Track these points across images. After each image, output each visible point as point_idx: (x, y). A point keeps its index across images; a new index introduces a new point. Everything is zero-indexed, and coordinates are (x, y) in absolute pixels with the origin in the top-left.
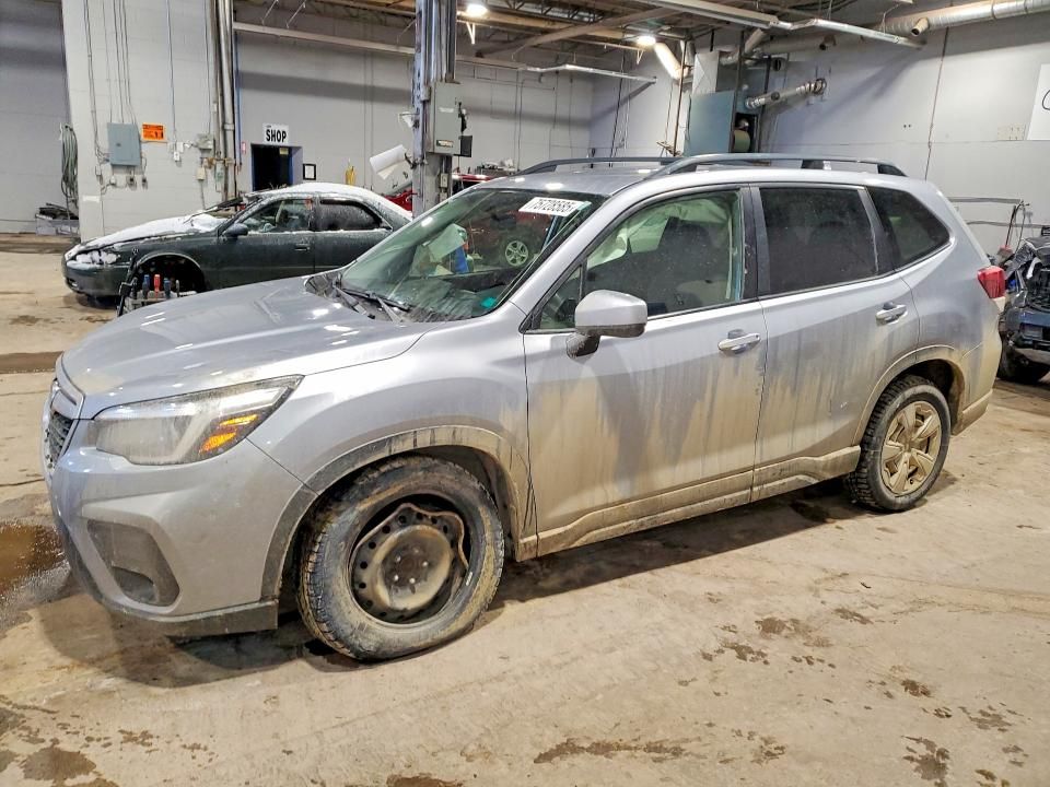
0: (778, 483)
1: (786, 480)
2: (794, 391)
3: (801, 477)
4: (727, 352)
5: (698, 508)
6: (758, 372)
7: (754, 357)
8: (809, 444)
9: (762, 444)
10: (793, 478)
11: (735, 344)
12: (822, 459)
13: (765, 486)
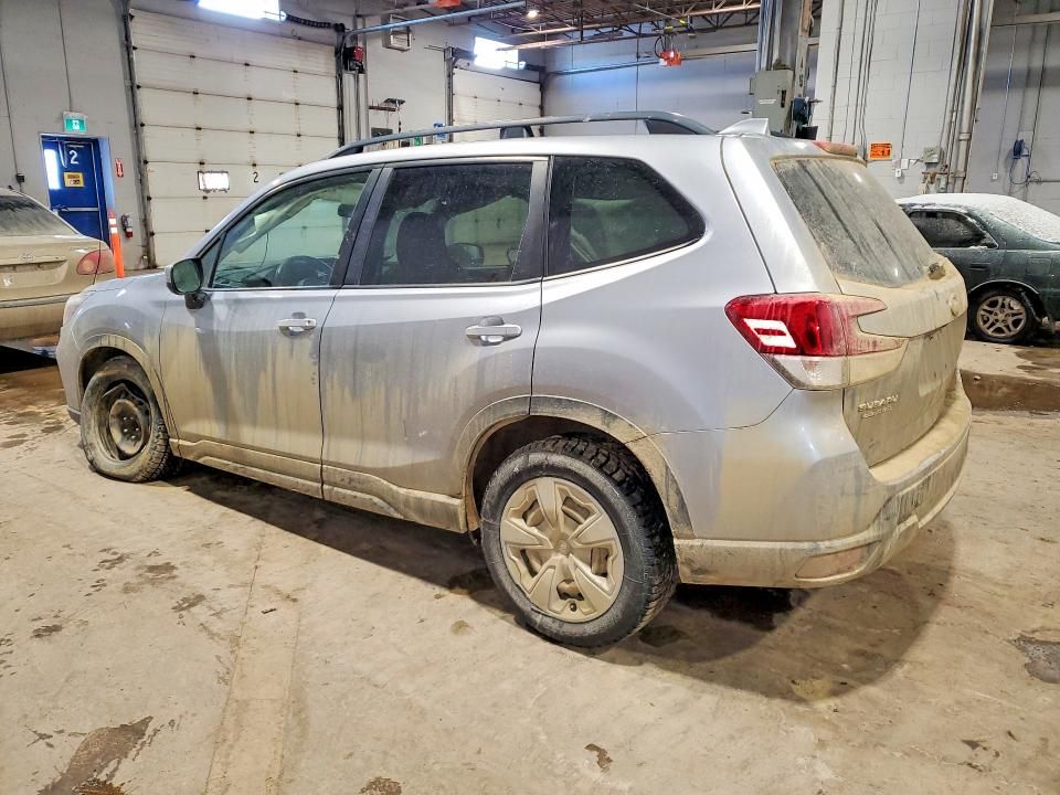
0: (349, 492)
1: (359, 494)
2: (354, 394)
3: (376, 500)
4: (285, 330)
5: (276, 478)
6: (313, 361)
7: (307, 343)
8: (380, 465)
9: (329, 441)
10: (368, 497)
11: (296, 325)
12: (403, 491)
13: (335, 488)
